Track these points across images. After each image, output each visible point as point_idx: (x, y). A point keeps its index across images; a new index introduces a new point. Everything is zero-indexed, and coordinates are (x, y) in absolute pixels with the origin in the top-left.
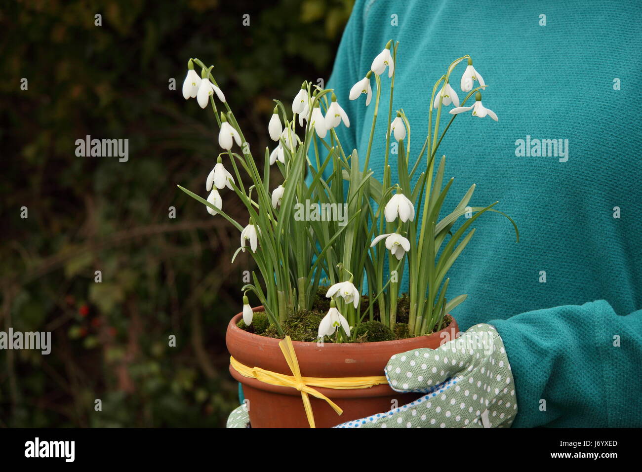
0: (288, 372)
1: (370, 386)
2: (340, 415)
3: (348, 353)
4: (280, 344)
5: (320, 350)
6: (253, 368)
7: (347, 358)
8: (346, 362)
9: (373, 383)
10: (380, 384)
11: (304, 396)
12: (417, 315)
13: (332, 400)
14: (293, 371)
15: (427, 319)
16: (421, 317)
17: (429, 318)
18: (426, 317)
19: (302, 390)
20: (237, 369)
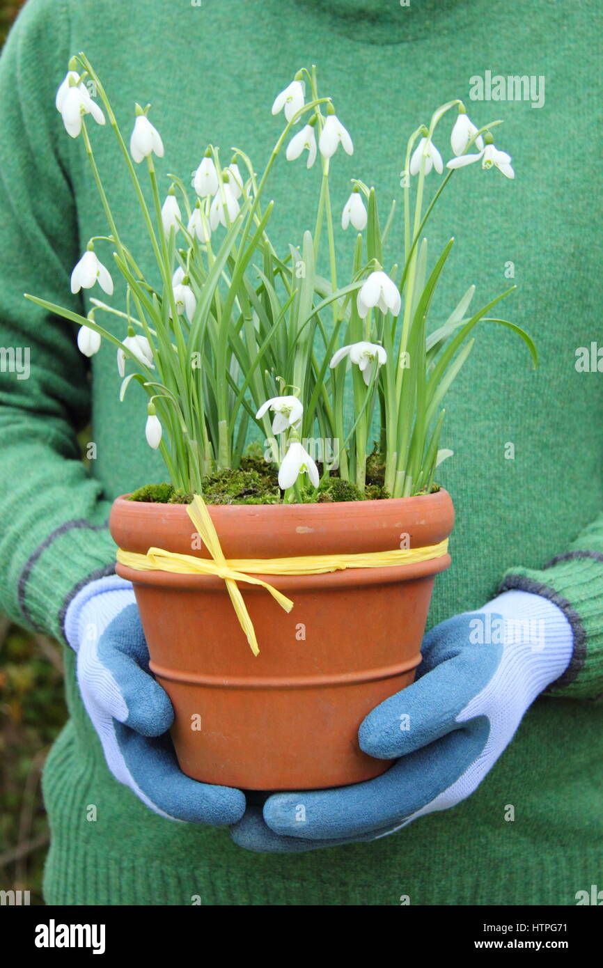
0: (204, 554)
1: (332, 570)
2: (288, 612)
3: (299, 518)
4: (187, 510)
5: (257, 515)
7: (298, 525)
8: (298, 532)
9: (335, 565)
10: (347, 568)
11: (230, 587)
12: (397, 469)
13: (277, 590)
14: (212, 553)
15: (413, 475)
16: (404, 472)
17: (416, 473)
18: (410, 472)
19: (228, 576)
20: (126, 564)
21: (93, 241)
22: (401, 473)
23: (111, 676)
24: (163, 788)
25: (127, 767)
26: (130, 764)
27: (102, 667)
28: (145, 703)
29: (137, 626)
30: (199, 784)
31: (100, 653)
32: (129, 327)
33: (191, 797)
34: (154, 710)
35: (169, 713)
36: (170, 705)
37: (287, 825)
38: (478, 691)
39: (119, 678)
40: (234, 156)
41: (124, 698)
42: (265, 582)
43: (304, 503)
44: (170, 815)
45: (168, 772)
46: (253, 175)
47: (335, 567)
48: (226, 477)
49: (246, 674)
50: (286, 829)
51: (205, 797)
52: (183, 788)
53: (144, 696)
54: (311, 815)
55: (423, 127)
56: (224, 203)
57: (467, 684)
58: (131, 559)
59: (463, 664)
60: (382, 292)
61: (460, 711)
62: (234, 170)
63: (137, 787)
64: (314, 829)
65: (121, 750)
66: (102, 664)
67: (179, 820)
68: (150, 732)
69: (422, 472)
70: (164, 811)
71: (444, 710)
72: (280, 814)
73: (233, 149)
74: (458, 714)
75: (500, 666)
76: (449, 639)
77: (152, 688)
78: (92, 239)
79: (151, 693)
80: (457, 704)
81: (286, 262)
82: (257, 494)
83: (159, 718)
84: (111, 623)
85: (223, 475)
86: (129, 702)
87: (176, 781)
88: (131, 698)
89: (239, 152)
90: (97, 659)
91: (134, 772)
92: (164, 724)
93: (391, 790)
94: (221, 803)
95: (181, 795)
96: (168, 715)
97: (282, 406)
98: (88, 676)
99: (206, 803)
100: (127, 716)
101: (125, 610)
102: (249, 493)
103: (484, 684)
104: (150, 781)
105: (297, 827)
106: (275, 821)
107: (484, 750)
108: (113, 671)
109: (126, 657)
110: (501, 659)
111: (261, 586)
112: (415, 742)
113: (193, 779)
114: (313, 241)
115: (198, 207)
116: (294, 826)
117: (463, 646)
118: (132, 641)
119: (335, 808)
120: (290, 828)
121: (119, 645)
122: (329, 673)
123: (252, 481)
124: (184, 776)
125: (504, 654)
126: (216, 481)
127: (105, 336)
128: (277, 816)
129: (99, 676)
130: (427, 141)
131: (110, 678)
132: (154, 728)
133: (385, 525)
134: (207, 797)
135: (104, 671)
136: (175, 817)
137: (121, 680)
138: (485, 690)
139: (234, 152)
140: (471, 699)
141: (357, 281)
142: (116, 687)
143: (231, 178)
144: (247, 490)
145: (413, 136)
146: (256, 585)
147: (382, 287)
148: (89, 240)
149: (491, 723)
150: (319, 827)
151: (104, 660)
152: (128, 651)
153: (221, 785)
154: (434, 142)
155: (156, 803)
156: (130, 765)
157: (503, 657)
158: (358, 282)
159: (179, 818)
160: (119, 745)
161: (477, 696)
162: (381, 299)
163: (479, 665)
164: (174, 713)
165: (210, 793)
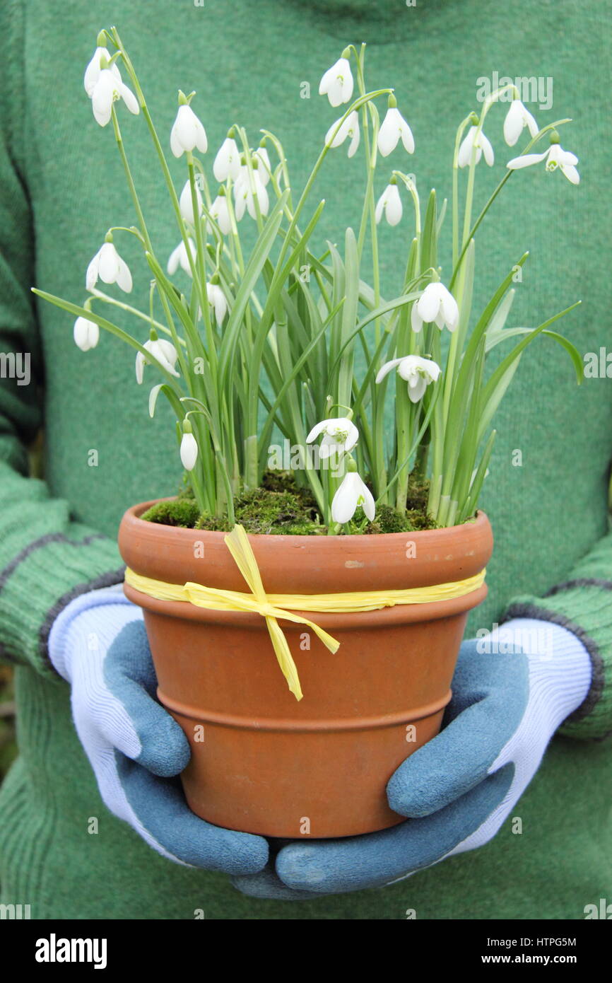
0: (244, 588)
1: (380, 607)
3: (349, 552)
4: (226, 541)
5: (303, 547)
6: (184, 585)
7: (348, 560)
8: (348, 567)
9: (385, 602)
10: (396, 605)
11: (272, 626)
12: (442, 493)
13: (323, 629)
14: (250, 586)
15: (458, 500)
16: (449, 496)
17: (462, 499)
18: (455, 496)
19: (269, 614)
20: (142, 590)
21: (112, 231)
22: (446, 498)
23: (122, 708)
24: (174, 829)
25: (129, 802)
26: (133, 799)
27: (111, 696)
28: (161, 740)
29: (141, 648)
30: (216, 828)
31: (107, 680)
32: (152, 330)
33: (208, 843)
34: (171, 748)
35: (186, 752)
36: (187, 744)
37: (303, 880)
38: (508, 738)
39: (132, 710)
40: (263, 139)
41: (138, 733)
42: (308, 620)
43: (352, 534)
44: (180, 859)
45: (179, 812)
46: (284, 160)
47: (383, 604)
48: (257, 499)
49: (279, 717)
50: (301, 884)
51: (226, 845)
52: (199, 832)
53: (160, 732)
54: (328, 870)
55: (473, 114)
56: (254, 193)
57: (497, 731)
58: (150, 586)
59: (491, 710)
60: (441, 306)
61: (492, 762)
62: (262, 154)
63: (141, 826)
64: (331, 884)
65: (122, 783)
66: (112, 693)
67: (190, 866)
68: (165, 772)
69: (469, 498)
70: (174, 854)
71: (478, 764)
72: (296, 869)
73: (262, 131)
74: (490, 766)
75: (527, 707)
76: (470, 675)
77: (169, 723)
78: (110, 230)
79: (168, 729)
80: (489, 756)
81: (322, 261)
82: (295, 520)
83: (176, 758)
84: (113, 645)
85: (253, 495)
86: (143, 738)
87: (189, 824)
88: (145, 734)
89: (268, 134)
90: (105, 687)
91: (137, 809)
92: (181, 764)
93: (411, 840)
94: (244, 852)
95: (196, 839)
96: (185, 754)
97: (336, 430)
98: (94, 704)
99: (227, 851)
100: (139, 752)
101: (124, 629)
102: (286, 518)
103: (514, 729)
104: (158, 821)
105: (313, 882)
106: (290, 876)
107: (507, 796)
108: (124, 702)
109: (136, 685)
110: (528, 699)
111: (305, 625)
112: (447, 799)
113: (207, 822)
114: (357, 242)
115: (223, 194)
116: (310, 881)
117: (488, 685)
118: (137, 665)
119: (354, 862)
120: (305, 884)
121: (127, 671)
122: (369, 715)
123: (288, 504)
124: (197, 818)
125: (531, 693)
126: (247, 503)
127: (105, 327)
128: (292, 871)
129: (108, 706)
130: (478, 129)
131: (121, 710)
132: (170, 769)
133: (436, 558)
134: (228, 844)
135: (112, 701)
136: (186, 863)
137: (134, 712)
138: (515, 737)
139: (263, 135)
140: (502, 748)
141: (408, 293)
142: (127, 720)
143: (260, 165)
144: (284, 515)
145: (462, 124)
146: (300, 624)
147: (441, 301)
148: (107, 231)
149: (516, 769)
150: (335, 881)
151: (113, 688)
152: (137, 678)
153: (243, 832)
154: (487, 132)
155: (163, 845)
156: (132, 801)
157: (530, 698)
158: (410, 294)
159: (190, 863)
160: (120, 778)
161: (508, 744)
162: (439, 315)
163: (507, 709)
164: (191, 752)
165: (232, 841)
